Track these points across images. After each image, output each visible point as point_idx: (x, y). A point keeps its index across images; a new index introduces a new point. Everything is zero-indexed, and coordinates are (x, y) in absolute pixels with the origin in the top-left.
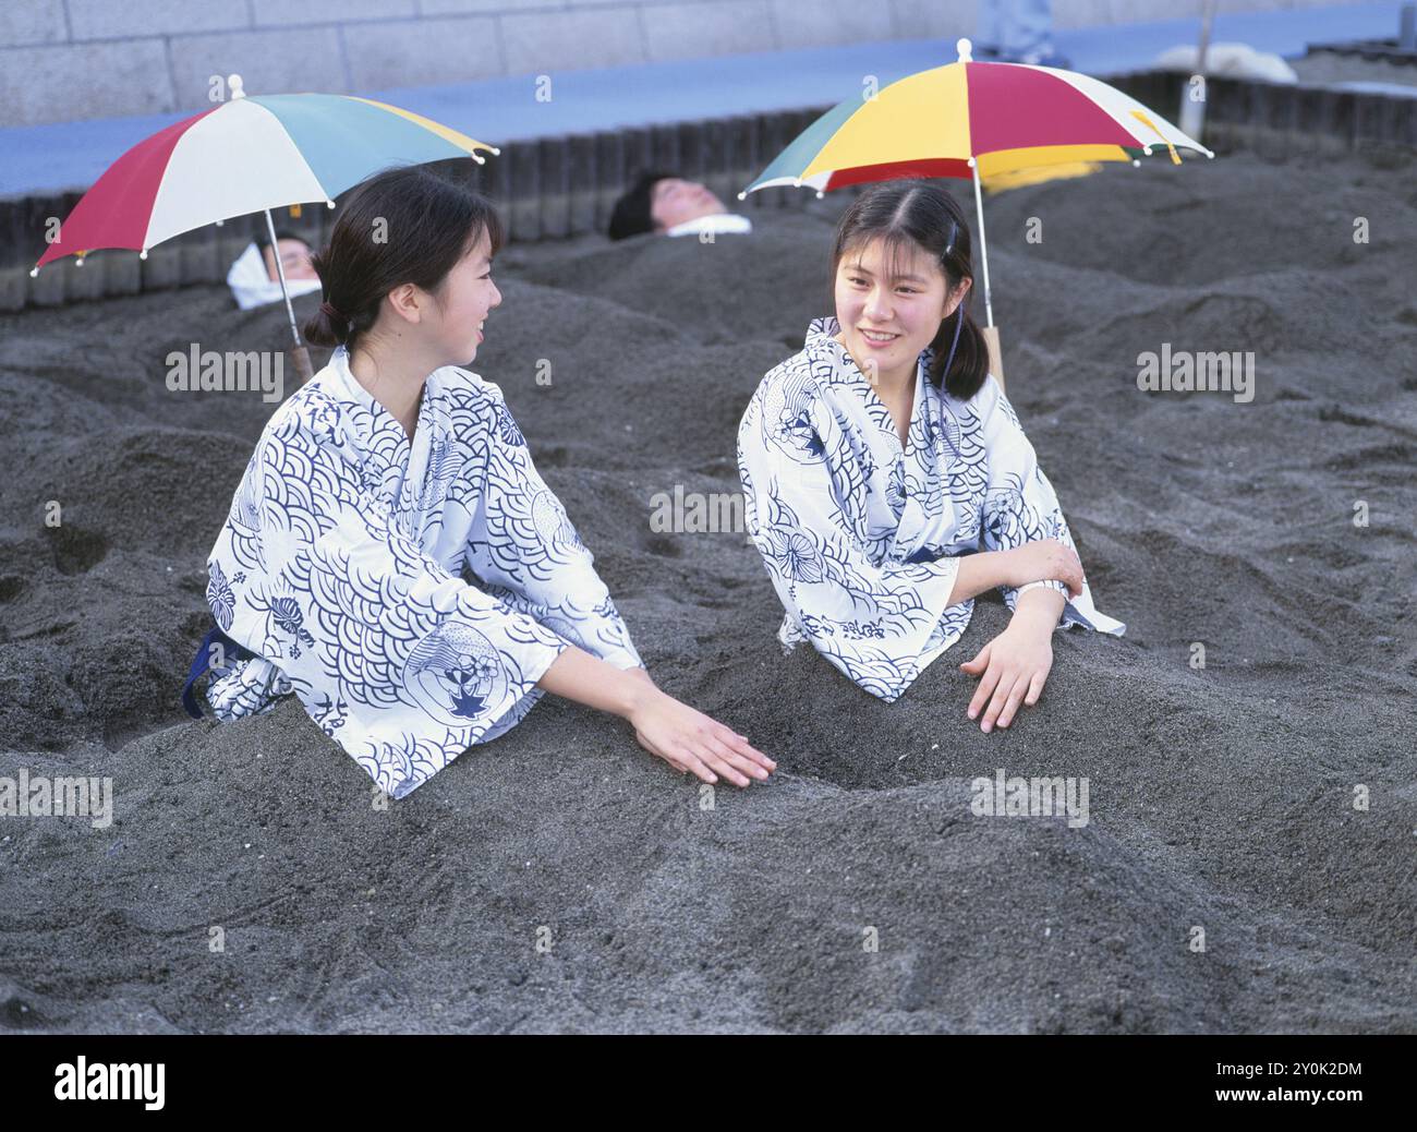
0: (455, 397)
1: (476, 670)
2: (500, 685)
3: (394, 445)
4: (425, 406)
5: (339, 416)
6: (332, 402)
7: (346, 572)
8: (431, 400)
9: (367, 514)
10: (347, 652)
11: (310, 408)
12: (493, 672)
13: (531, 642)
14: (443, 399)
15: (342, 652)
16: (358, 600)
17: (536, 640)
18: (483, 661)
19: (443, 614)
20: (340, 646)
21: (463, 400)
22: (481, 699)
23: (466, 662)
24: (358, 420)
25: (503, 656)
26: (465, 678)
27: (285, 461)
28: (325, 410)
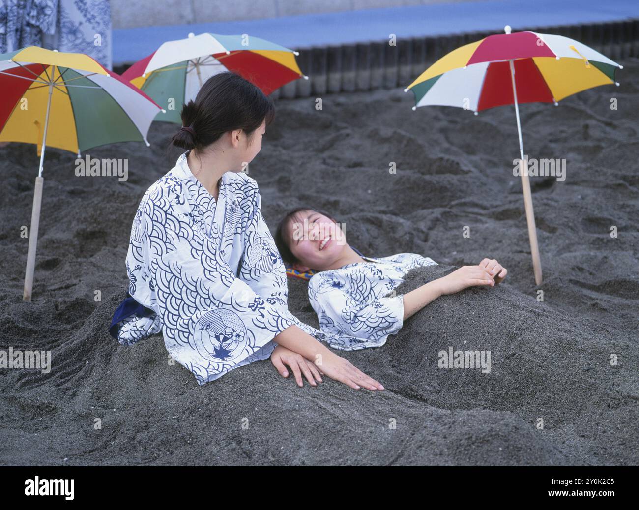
0: (236, 184)
1: (232, 336)
2: (242, 345)
3: (208, 201)
4: (222, 188)
5: (181, 188)
6: (178, 181)
7: (180, 274)
8: (224, 185)
9: (192, 242)
10: (169, 312)
11: (167, 185)
12: (241, 339)
13: (263, 328)
14: (230, 185)
15: (167, 312)
16: (185, 288)
17: (266, 328)
18: (238, 332)
19: (223, 303)
20: (166, 309)
21: (240, 186)
22: (230, 352)
23: (229, 331)
24: (191, 189)
25: (248, 332)
26: (225, 339)
27: (154, 214)
28: (175, 186)
